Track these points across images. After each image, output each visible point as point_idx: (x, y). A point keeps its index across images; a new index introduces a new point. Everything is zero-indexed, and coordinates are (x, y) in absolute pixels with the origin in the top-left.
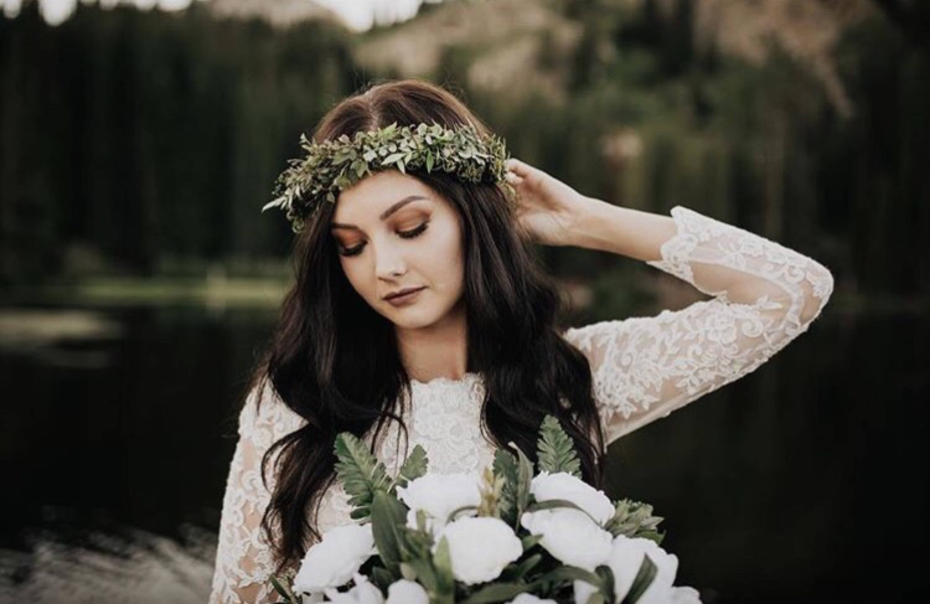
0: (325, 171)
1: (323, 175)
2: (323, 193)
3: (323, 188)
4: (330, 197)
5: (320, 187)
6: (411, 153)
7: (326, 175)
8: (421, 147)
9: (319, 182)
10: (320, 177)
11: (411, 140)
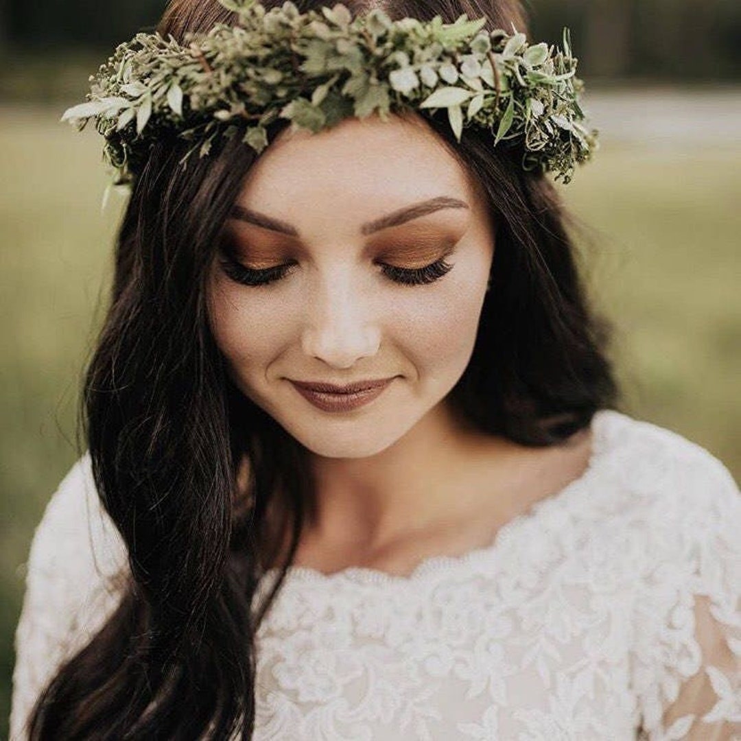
0: (272, 77)
1: (262, 85)
2: (242, 124)
3: (245, 114)
4: (254, 137)
5: (239, 108)
6: (482, 92)
7: (270, 88)
8: (502, 86)
9: (243, 95)
10: (248, 87)
11: (485, 60)
